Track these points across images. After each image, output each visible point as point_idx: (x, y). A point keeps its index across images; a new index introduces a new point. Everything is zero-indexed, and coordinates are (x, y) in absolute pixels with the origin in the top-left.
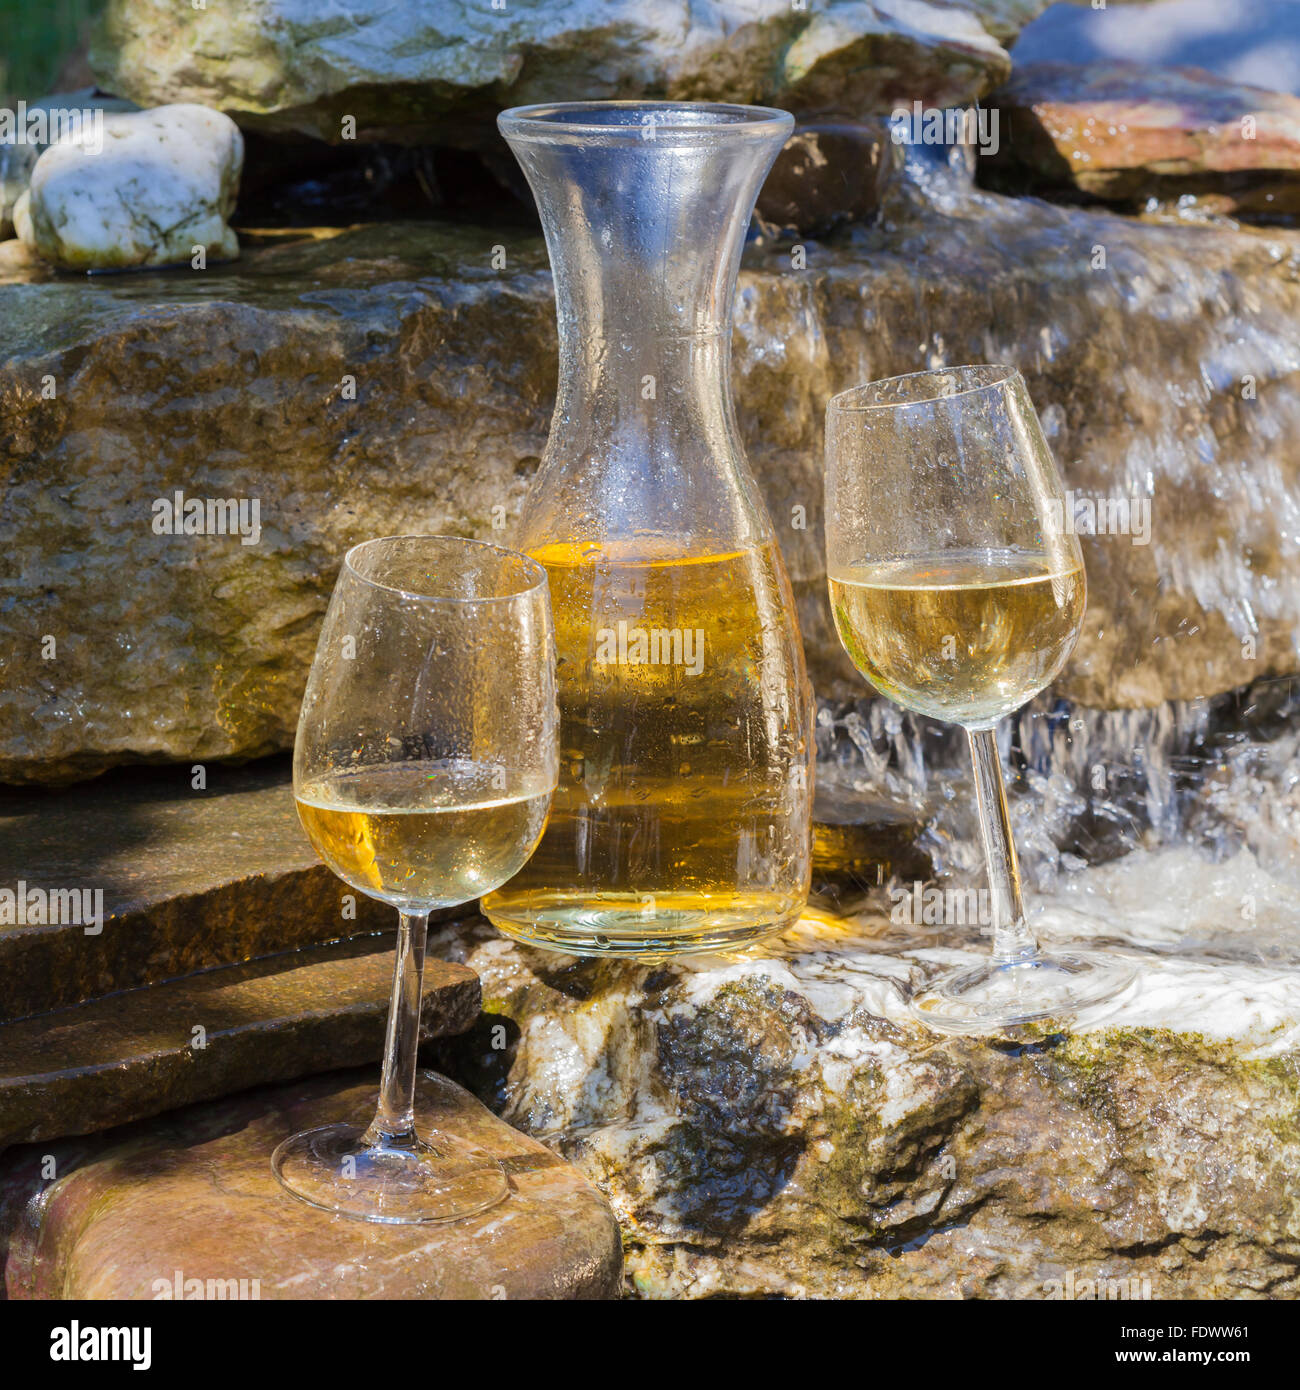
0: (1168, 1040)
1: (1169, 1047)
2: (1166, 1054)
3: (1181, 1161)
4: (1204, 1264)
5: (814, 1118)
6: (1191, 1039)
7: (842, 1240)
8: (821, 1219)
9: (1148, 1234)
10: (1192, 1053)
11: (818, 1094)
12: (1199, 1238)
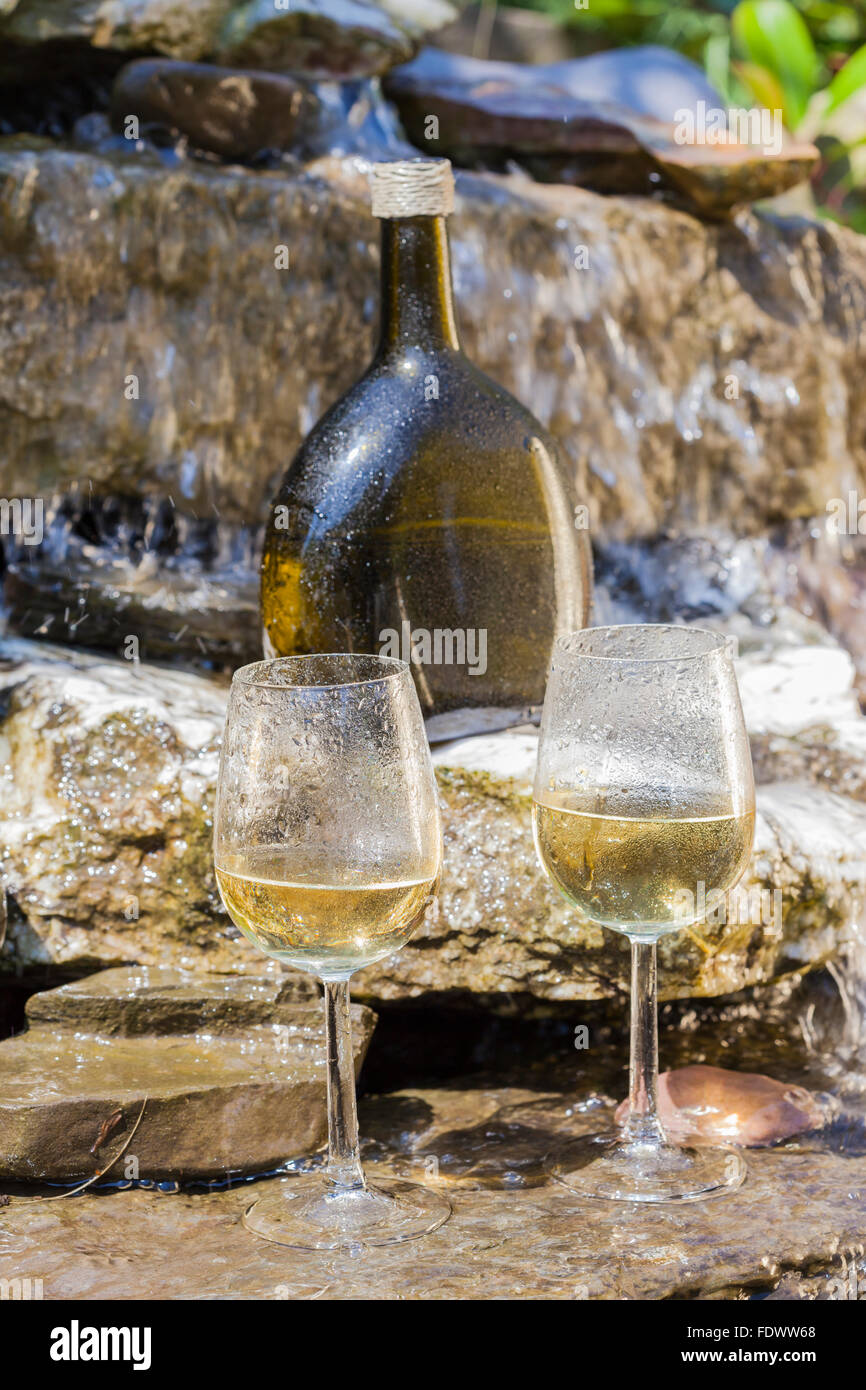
0: (462, 777)
1: (462, 782)
2: (460, 788)
3: (464, 873)
4: (476, 957)
5: (172, 821)
6: (480, 776)
7: (188, 921)
8: (172, 904)
9: (434, 930)
10: (480, 787)
11: (178, 801)
12: (474, 935)
